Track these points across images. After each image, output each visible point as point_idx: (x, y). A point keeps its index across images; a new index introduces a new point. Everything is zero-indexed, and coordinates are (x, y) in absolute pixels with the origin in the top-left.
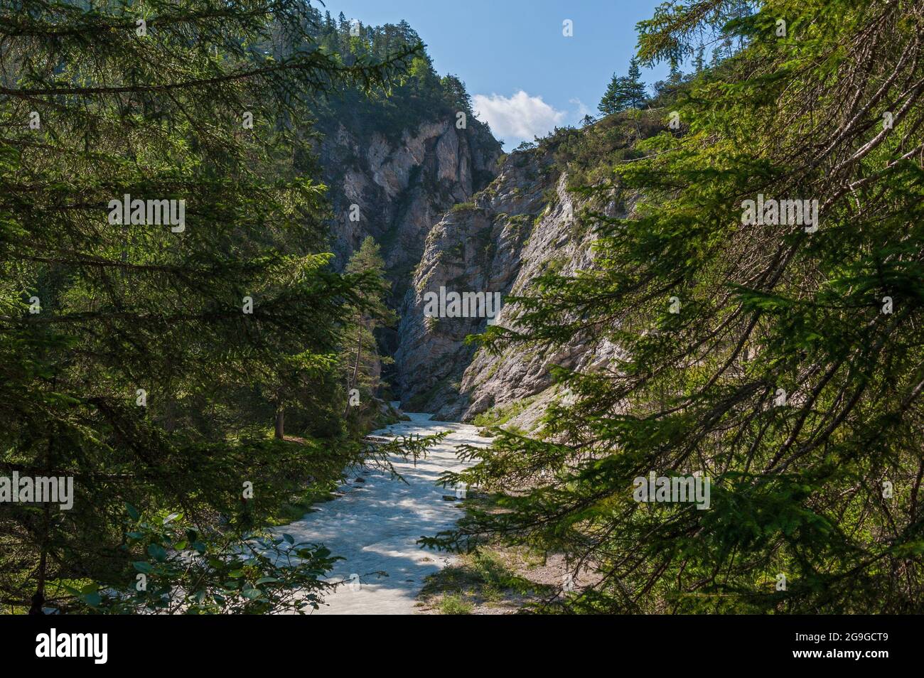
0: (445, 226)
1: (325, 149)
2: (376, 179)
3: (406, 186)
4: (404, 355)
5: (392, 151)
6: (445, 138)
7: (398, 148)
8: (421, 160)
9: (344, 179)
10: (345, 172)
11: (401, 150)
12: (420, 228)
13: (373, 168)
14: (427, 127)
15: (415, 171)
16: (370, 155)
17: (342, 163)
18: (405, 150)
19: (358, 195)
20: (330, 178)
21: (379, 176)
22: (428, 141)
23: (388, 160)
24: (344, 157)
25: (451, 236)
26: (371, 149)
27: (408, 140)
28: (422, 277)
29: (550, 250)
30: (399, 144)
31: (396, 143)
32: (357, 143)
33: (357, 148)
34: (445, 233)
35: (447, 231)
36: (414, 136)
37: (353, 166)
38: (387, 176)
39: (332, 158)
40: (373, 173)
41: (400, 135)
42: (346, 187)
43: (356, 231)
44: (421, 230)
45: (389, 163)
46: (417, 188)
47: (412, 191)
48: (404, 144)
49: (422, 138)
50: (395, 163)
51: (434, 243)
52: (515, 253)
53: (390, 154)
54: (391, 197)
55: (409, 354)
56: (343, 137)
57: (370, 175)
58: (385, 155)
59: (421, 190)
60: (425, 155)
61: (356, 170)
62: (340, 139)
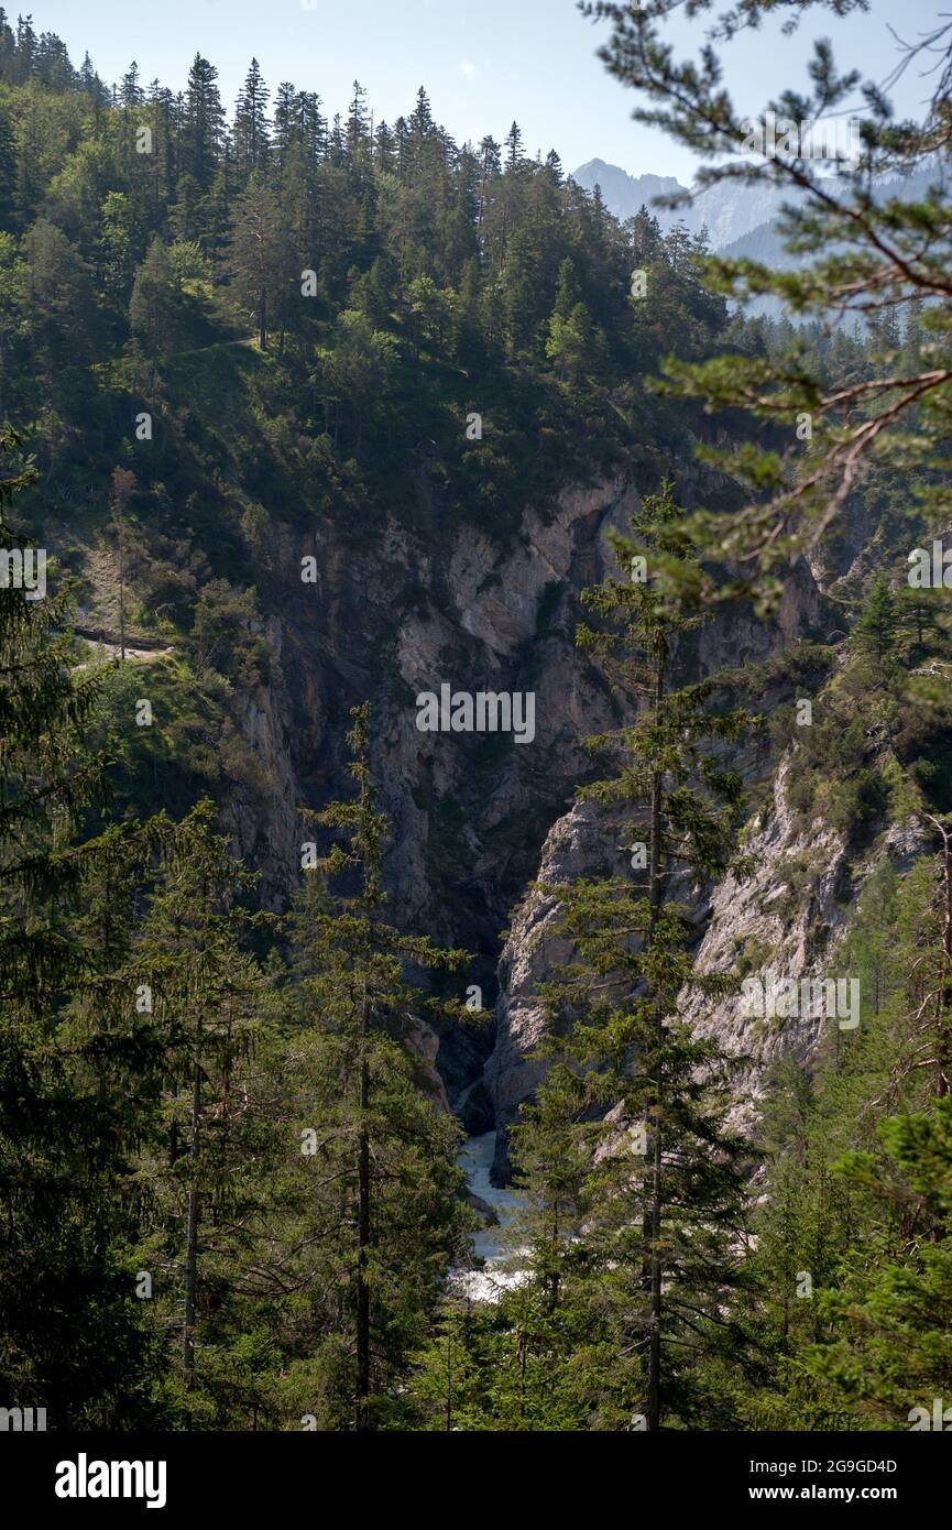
0: (576, 825)
1: (357, 577)
2: (467, 623)
3: (532, 630)
4: (500, 1073)
5: (501, 560)
6: (616, 513)
7: (512, 552)
8: (564, 565)
9: (398, 640)
10: (401, 623)
11: (519, 557)
12: (559, 728)
13: (459, 601)
14: (578, 495)
15: (551, 596)
16: (452, 577)
17: (394, 605)
18: (529, 555)
19: (428, 666)
20: (369, 638)
21: (474, 615)
22: (579, 523)
23: (492, 581)
24: (397, 592)
25: (586, 847)
26: (456, 562)
27: (534, 531)
28: (533, 924)
29: (753, 914)
30: (515, 543)
31: (507, 540)
32: (426, 552)
33: (425, 562)
34: (575, 842)
35: (579, 836)
36: (547, 521)
37: (416, 609)
38: (491, 614)
39: (373, 597)
40: (459, 613)
41: (519, 521)
42: (404, 655)
43: (425, 745)
44: (561, 733)
45: (493, 589)
46: (552, 640)
47: (541, 645)
48: (526, 541)
49: (565, 520)
50: (508, 585)
51: (556, 860)
52: (701, 893)
53: (495, 567)
54: (498, 655)
55: (507, 1073)
56: (395, 543)
57: (452, 617)
58: (486, 569)
59: (561, 646)
60: (573, 553)
61: (424, 617)
62: (388, 549)
